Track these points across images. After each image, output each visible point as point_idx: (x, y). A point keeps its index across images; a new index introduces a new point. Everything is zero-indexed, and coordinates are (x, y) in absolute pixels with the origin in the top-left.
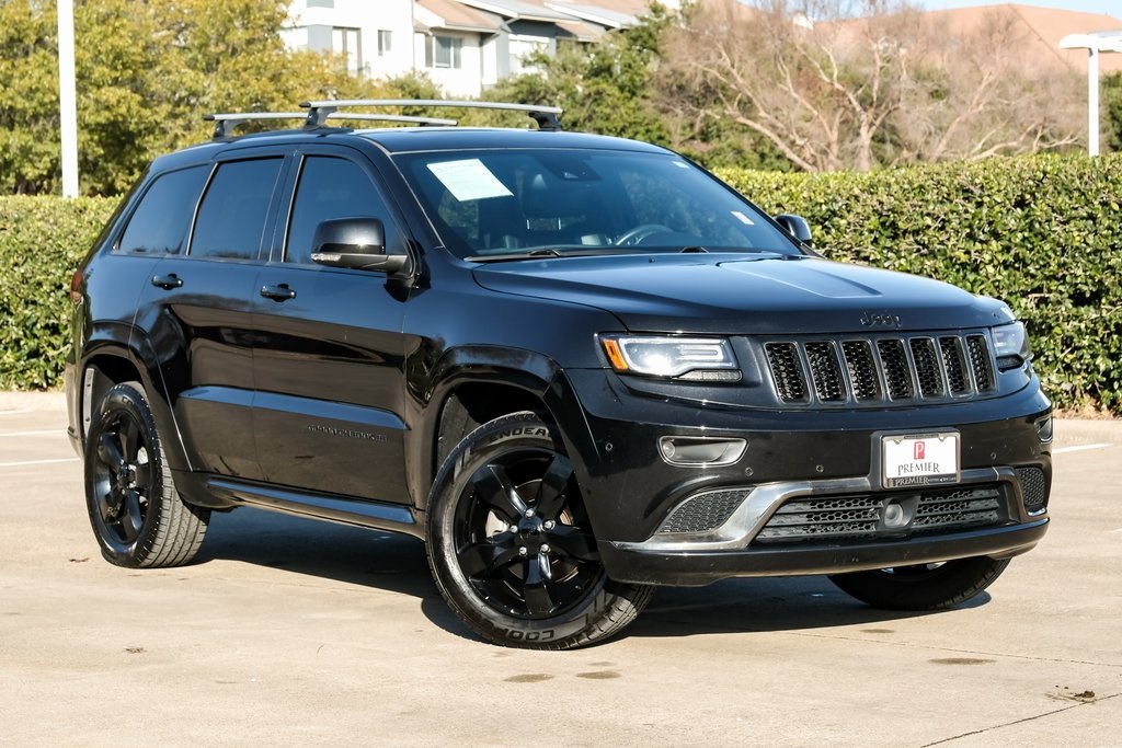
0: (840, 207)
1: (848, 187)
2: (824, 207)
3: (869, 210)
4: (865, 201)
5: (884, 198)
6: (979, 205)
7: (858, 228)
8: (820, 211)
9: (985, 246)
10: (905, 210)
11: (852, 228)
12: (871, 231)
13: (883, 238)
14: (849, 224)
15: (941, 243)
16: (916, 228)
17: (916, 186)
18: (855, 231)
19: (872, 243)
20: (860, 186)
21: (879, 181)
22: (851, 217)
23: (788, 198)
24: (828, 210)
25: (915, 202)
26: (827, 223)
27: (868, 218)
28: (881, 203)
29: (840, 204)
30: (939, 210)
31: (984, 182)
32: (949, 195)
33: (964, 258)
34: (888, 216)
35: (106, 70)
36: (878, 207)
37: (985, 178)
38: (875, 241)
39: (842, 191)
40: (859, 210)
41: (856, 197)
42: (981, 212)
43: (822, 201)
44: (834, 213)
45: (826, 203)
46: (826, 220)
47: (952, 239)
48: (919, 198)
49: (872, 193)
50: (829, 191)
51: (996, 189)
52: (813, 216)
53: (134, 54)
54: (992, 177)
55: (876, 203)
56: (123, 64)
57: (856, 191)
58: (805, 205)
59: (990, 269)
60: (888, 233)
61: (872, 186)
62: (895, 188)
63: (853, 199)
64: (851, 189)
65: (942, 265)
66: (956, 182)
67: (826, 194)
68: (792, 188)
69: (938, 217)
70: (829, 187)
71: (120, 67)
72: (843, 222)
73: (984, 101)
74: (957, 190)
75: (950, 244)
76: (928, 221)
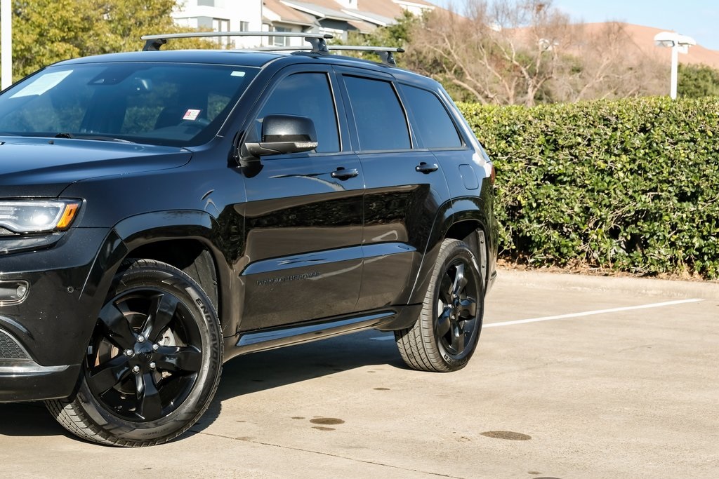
0: (519, 129)
1: (524, 115)
2: (508, 128)
3: (539, 131)
4: (536, 124)
5: (549, 123)
6: (615, 129)
7: (531, 143)
8: (505, 130)
9: (618, 158)
10: (563, 132)
11: (527, 143)
12: (540, 146)
13: (548, 151)
14: (524, 140)
15: (587, 155)
16: (570, 144)
17: (571, 115)
18: (528, 145)
19: (540, 153)
20: (533, 114)
21: (546, 111)
22: (526, 136)
23: (483, 121)
24: (510, 130)
25: (570, 126)
26: (509, 139)
27: (538, 137)
28: (547, 126)
29: (519, 126)
30: (588, 133)
31: (619, 114)
32: (594, 122)
33: (603, 166)
34: (552, 135)
35: (57, 31)
36: (545, 129)
37: (620, 112)
38: (542, 152)
39: (520, 117)
40: (532, 131)
41: (530, 122)
42: (616, 135)
43: (506, 124)
44: (514, 132)
45: (509, 125)
46: (509, 137)
47: (595, 153)
48: (573, 124)
49: (541, 120)
50: (511, 117)
51: (627, 119)
52: (500, 134)
53: (75, 22)
54: (624, 111)
55: (543, 126)
56: (68, 28)
57: (530, 118)
58: (494, 126)
59: (621, 174)
60: (551, 147)
61: (541, 115)
62: (557, 116)
63: (527, 123)
64: (527, 116)
65: (587, 170)
66: (599, 113)
67: (509, 119)
68: (486, 114)
69: (586, 137)
70: (511, 115)
71: (66, 30)
72: (521, 139)
73: (604, 75)
74: (600, 119)
75: (594, 156)
76: (579, 140)
